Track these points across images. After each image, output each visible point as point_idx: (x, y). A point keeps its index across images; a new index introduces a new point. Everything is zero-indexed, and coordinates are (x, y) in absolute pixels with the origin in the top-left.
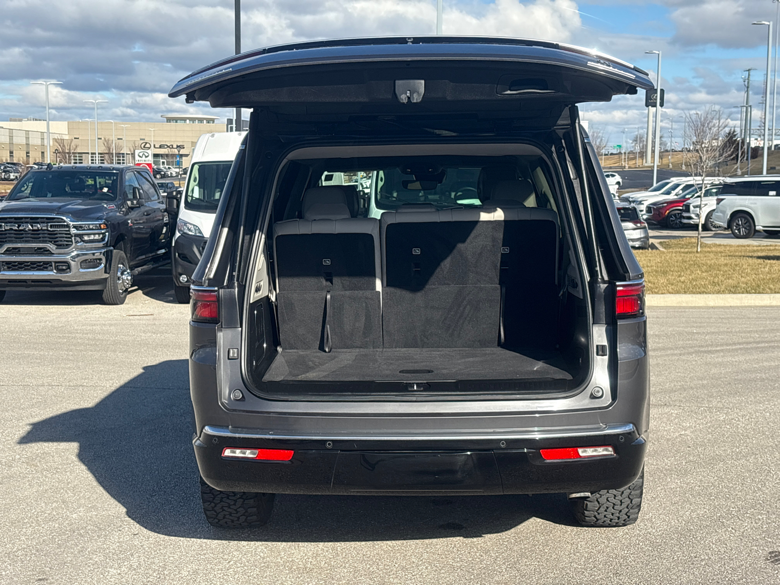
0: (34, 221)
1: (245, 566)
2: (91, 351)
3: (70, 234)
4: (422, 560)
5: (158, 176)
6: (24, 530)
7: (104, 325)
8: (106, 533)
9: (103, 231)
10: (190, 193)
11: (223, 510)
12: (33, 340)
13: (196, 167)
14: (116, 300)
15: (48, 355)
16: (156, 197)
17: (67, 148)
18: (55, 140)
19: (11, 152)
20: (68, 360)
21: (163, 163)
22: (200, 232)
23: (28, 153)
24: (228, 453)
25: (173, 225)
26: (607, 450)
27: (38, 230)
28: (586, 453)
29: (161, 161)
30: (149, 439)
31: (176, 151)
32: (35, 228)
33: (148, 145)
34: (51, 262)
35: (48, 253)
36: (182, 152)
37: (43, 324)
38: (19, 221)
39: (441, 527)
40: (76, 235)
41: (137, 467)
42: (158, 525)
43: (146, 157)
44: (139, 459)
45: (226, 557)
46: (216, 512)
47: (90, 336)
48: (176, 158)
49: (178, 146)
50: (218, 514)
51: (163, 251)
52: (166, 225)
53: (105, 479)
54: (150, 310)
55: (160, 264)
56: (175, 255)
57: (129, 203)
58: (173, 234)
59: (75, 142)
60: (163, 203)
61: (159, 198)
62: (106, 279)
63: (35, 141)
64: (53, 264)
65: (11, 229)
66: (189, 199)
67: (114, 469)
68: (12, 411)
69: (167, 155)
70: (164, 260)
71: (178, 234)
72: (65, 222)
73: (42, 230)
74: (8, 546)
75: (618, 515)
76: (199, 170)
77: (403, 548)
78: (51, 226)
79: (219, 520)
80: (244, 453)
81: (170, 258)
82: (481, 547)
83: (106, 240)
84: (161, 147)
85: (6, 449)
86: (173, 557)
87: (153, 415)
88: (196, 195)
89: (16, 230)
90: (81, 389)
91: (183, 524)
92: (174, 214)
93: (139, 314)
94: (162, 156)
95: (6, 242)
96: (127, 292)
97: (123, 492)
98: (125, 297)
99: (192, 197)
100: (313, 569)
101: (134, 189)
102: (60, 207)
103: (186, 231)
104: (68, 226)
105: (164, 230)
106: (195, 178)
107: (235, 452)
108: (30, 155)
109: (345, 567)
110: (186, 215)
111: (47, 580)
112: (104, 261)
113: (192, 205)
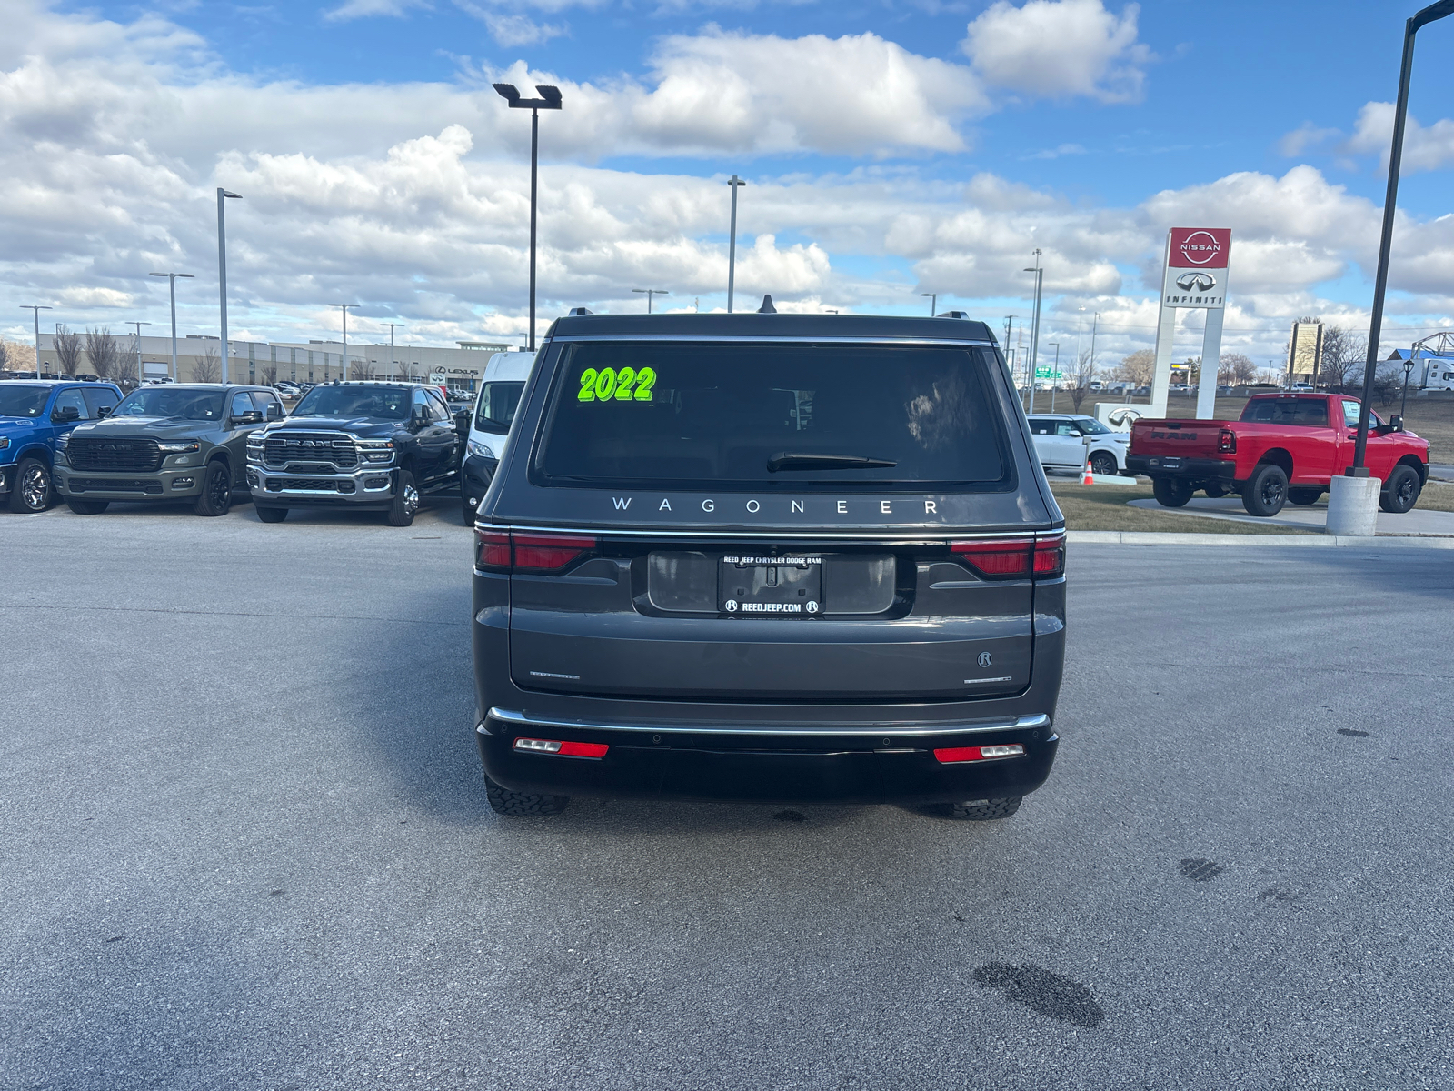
0: (316, 437)
1: (539, 873)
2: (372, 577)
3: (355, 452)
4: (760, 869)
5: (452, 400)
6: (266, 813)
7: (388, 548)
8: (367, 820)
9: (389, 450)
10: (481, 414)
11: (513, 798)
12: (310, 564)
13: (488, 386)
14: (404, 522)
15: (325, 581)
16: (446, 418)
17: (364, 370)
18: (353, 362)
19: (311, 373)
20: (346, 587)
21: (457, 387)
22: (491, 454)
23: (326, 374)
24: (520, 744)
25: (462, 448)
26: (1014, 749)
27: (321, 447)
28: (991, 753)
29: (456, 385)
30: (427, 686)
31: (469, 376)
32: (318, 445)
33: (442, 370)
34: (334, 481)
35: (331, 471)
36: (475, 377)
37: (323, 545)
38: (302, 437)
39: (777, 816)
40: (362, 453)
41: (411, 725)
42: (431, 809)
43: (440, 380)
44: (414, 713)
45: (515, 859)
46: (502, 799)
47: (372, 560)
48: (468, 384)
49: (472, 371)
50: (505, 802)
51: (453, 472)
52: (456, 445)
53: (372, 740)
54: (438, 534)
55: (449, 485)
56: (464, 477)
57: (418, 421)
58: (464, 454)
59: (373, 364)
60: (453, 423)
61: (449, 418)
62: (391, 500)
63: (334, 363)
64: (337, 483)
65: (293, 446)
66: (481, 419)
67: (384, 727)
68: (276, 648)
69: (461, 380)
70: (454, 481)
71: (468, 455)
72: (350, 439)
73: (325, 447)
74: (241, 838)
75: (994, 809)
76: (491, 390)
77: (734, 849)
78: (335, 444)
79: (507, 809)
80: (543, 745)
81: (459, 480)
82: (830, 848)
83: (393, 459)
84: (455, 372)
85: (262, 697)
86: (449, 858)
87: (434, 656)
88: (488, 415)
89: (298, 447)
90: (355, 621)
91: (462, 807)
92: (463, 433)
93: (426, 537)
94: (457, 380)
95: (288, 459)
96: (414, 513)
97: (392, 760)
98: (412, 519)
99: (484, 417)
100: (625, 880)
101: (424, 407)
102: (345, 424)
103: (478, 453)
104: (352, 444)
105: (455, 451)
106: (487, 397)
107: (529, 744)
108: (329, 376)
109: (665, 877)
110: (475, 435)
111: (284, 893)
112: (390, 480)
113: (483, 426)
